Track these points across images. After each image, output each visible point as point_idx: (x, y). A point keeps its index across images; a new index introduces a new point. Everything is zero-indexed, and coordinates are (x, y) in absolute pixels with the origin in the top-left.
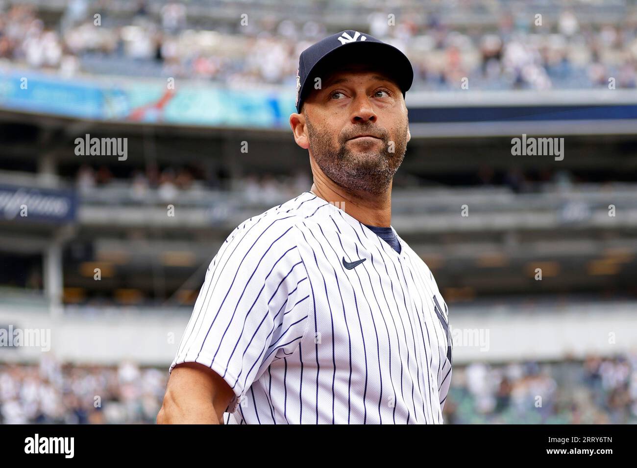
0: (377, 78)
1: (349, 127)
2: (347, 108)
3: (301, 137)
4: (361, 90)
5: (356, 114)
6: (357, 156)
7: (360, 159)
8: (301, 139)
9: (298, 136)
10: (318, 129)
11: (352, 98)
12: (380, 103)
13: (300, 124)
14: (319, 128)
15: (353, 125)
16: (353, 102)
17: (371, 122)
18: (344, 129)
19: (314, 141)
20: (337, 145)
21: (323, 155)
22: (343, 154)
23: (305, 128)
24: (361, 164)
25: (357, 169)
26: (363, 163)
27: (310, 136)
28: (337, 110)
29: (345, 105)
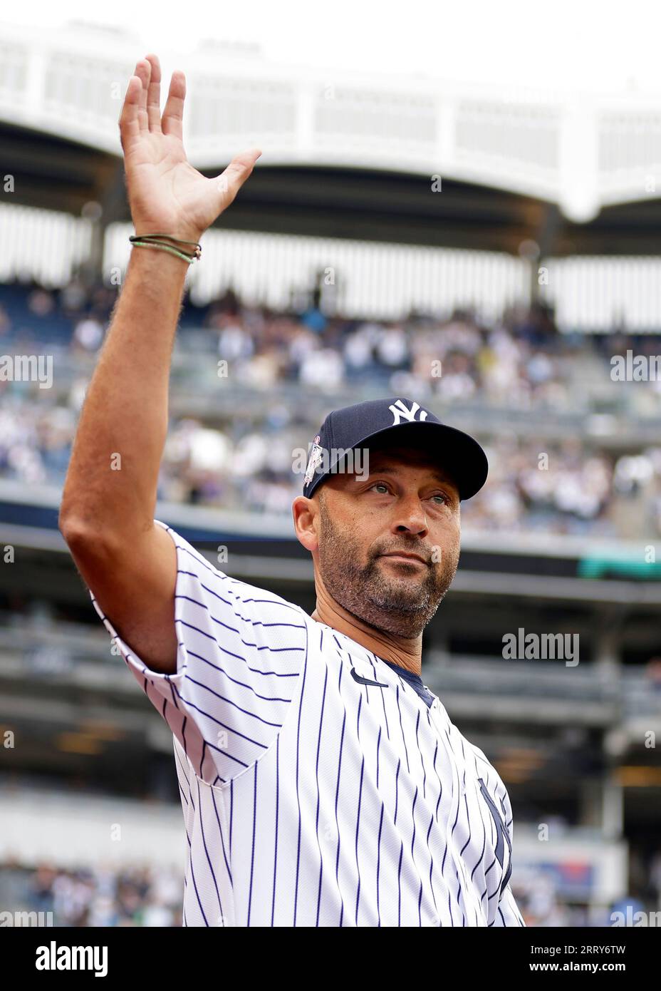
0: (436, 477)
1: (387, 538)
2: (387, 509)
3: (307, 532)
4: (412, 489)
5: (402, 522)
6: (390, 579)
7: (393, 588)
8: (307, 535)
9: (302, 530)
10: (341, 530)
11: (397, 497)
12: (434, 512)
13: (308, 514)
14: (342, 528)
15: (394, 536)
16: (397, 503)
17: (419, 537)
18: (379, 539)
19: (330, 544)
20: (364, 561)
21: (339, 567)
22: (370, 573)
23: (317, 521)
24: (393, 594)
25: (386, 600)
26: (396, 594)
27: (325, 536)
28: (373, 510)
29: (386, 505)
